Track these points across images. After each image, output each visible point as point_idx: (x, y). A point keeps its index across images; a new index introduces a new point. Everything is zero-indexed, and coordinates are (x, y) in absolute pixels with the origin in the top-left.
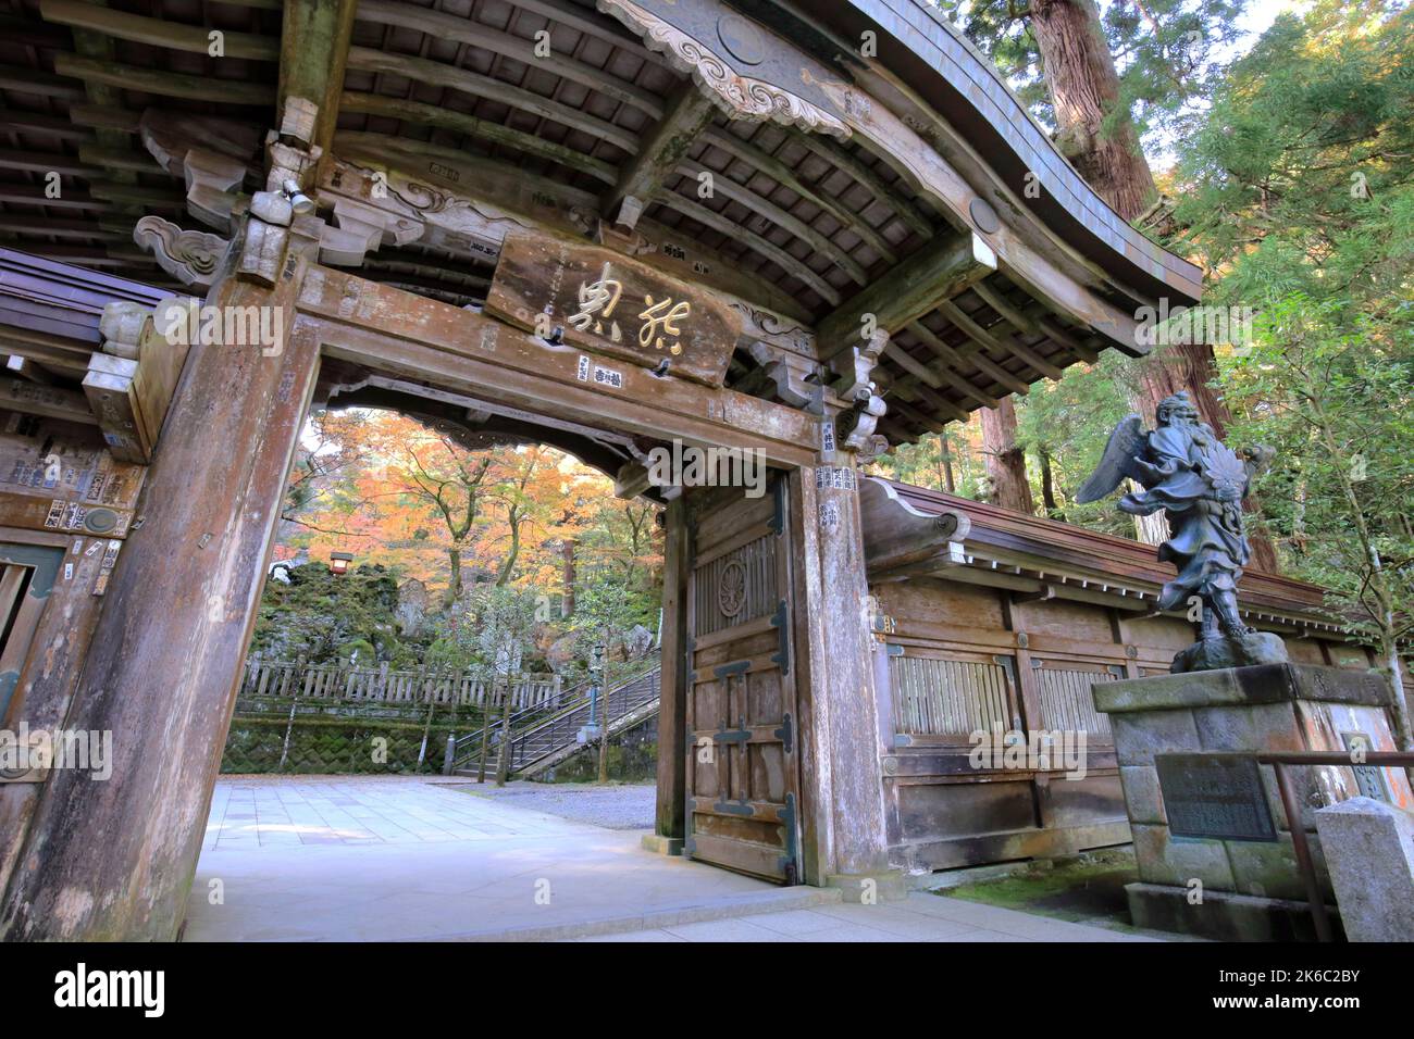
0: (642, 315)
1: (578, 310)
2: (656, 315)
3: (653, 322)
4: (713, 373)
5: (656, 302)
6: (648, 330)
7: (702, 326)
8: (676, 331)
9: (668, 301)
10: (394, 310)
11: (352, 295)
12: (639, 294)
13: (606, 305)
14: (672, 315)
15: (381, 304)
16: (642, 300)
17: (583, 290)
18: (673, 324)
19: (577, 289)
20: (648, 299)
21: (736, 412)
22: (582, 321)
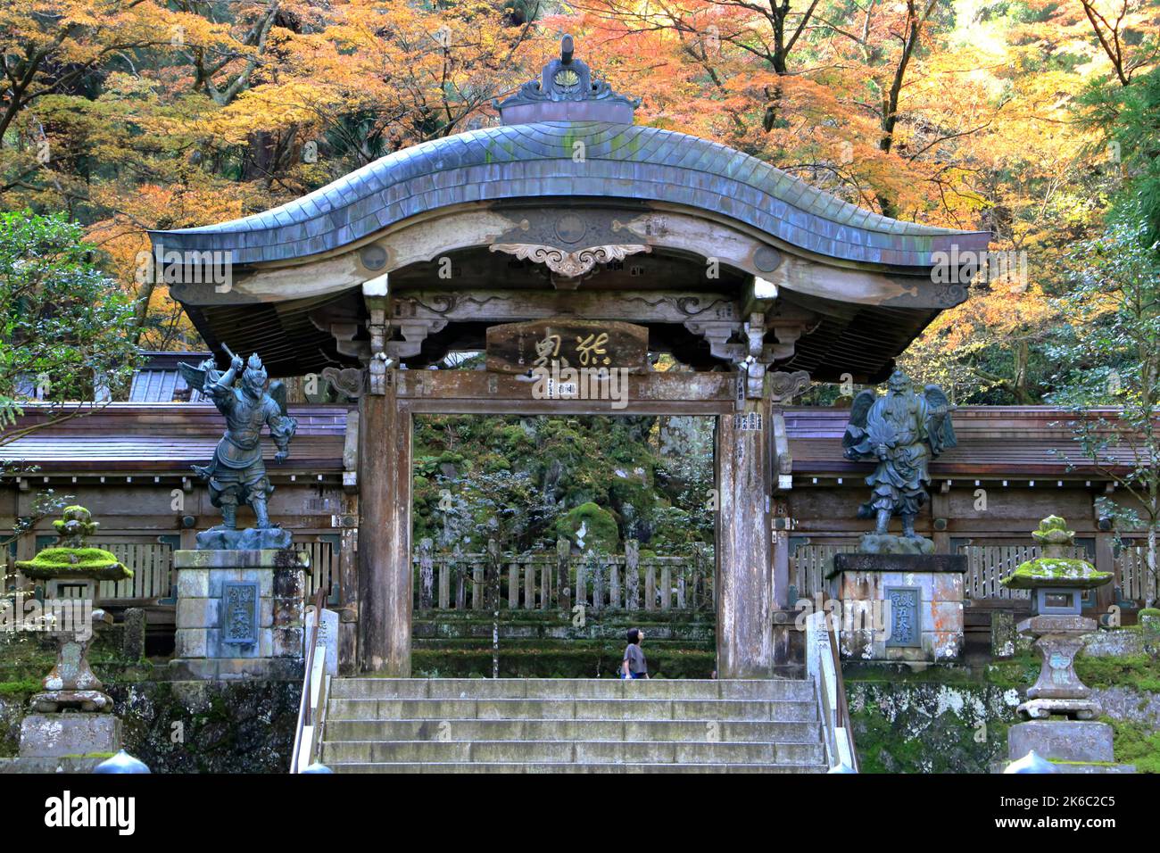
0: (578, 349)
1: (538, 357)
2: (587, 346)
3: (586, 350)
4: (638, 368)
5: (584, 339)
6: (584, 356)
7: (620, 343)
8: (602, 351)
9: (592, 336)
10: (441, 384)
11: (419, 382)
12: (572, 337)
13: (554, 349)
14: (598, 344)
15: (434, 382)
16: (576, 341)
17: (538, 346)
18: (600, 348)
19: (534, 346)
20: (579, 339)
21: (662, 388)
22: (542, 362)
